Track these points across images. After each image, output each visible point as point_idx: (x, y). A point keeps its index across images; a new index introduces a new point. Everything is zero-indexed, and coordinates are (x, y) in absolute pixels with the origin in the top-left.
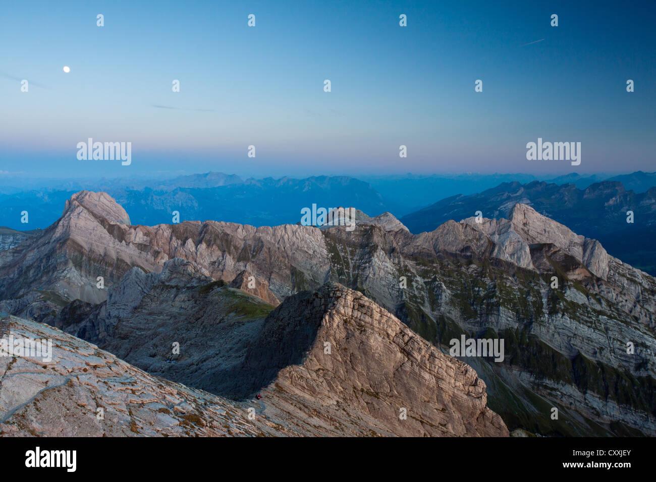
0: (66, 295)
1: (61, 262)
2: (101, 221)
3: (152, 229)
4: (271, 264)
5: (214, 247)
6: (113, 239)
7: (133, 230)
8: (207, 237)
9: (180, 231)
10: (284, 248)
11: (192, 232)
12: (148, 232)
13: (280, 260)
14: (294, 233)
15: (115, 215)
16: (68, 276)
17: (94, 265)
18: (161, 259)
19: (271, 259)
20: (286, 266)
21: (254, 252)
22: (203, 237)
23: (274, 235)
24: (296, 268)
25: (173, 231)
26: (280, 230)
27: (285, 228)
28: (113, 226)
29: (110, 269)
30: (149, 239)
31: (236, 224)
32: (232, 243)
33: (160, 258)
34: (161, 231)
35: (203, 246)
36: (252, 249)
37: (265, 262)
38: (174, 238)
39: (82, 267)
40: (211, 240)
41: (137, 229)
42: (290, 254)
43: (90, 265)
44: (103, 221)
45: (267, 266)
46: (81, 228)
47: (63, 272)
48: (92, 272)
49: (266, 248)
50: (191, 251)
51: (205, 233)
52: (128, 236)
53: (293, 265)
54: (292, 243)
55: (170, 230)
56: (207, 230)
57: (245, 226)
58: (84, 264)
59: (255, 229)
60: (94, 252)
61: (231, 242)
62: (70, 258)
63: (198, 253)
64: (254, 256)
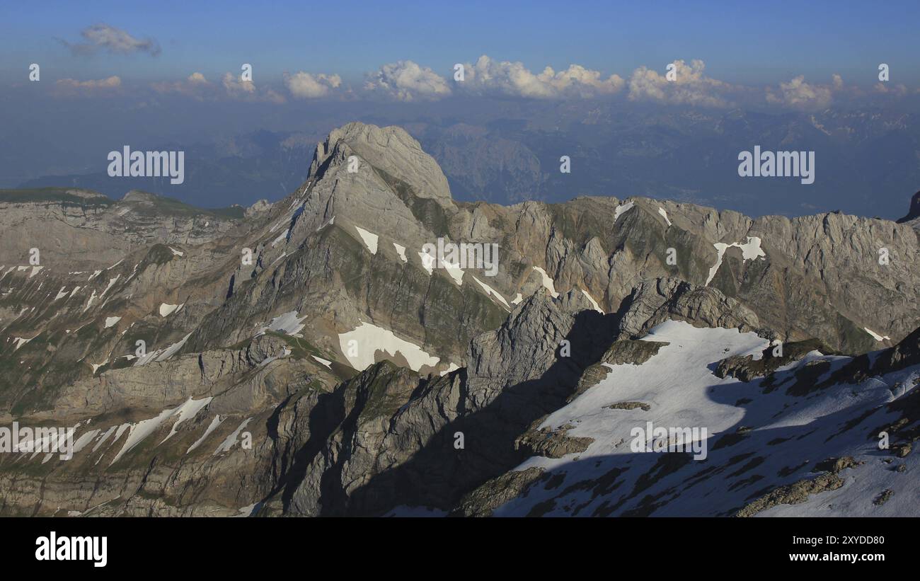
0: (328, 350)
1: (318, 276)
2: (398, 189)
3: (510, 212)
4: (789, 308)
5: (652, 259)
6: (424, 230)
7: (467, 213)
8: (635, 235)
9: (572, 220)
10: (822, 271)
11: (596, 222)
12: (500, 217)
13: (811, 299)
14: (847, 235)
15: (421, 179)
16: (332, 307)
17: (384, 286)
18: (527, 281)
19: (788, 296)
20: (825, 316)
21: (745, 277)
22: (625, 237)
23: (795, 237)
24: (851, 322)
25: (555, 219)
26: (812, 228)
27: (825, 221)
28: (424, 201)
29: (419, 297)
30: (501, 233)
31: (701, 209)
32: (693, 253)
33: (525, 279)
34: (529, 218)
35: (627, 255)
36: (741, 271)
37: (773, 303)
38: (558, 235)
39: (360, 289)
40: (645, 244)
41: (477, 210)
42: (836, 287)
43: (377, 286)
44: (403, 190)
45: (777, 311)
46: (358, 203)
47: (321, 298)
48: (381, 301)
49: (777, 268)
50: (598, 266)
51: (630, 226)
52: (457, 225)
53: (843, 314)
54: (841, 260)
55: (549, 217)
56: (635, 220)
57: (723, 214)
58: (364, 282)
59: (748, 223)
60: (384, 256)
61: (690, 249)
62: (336, 269)
63: (614, 273)
64: (745, 288)
